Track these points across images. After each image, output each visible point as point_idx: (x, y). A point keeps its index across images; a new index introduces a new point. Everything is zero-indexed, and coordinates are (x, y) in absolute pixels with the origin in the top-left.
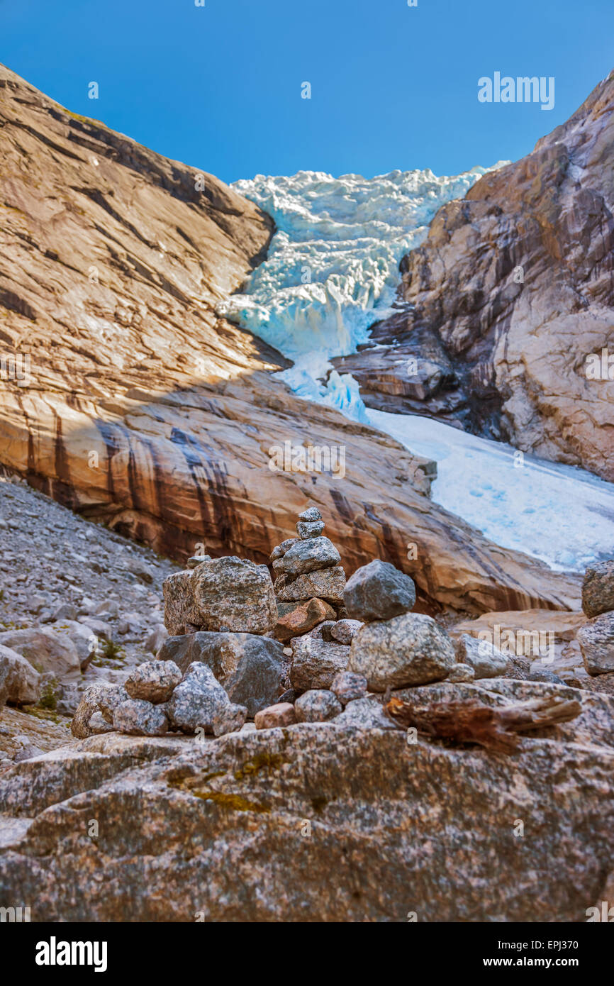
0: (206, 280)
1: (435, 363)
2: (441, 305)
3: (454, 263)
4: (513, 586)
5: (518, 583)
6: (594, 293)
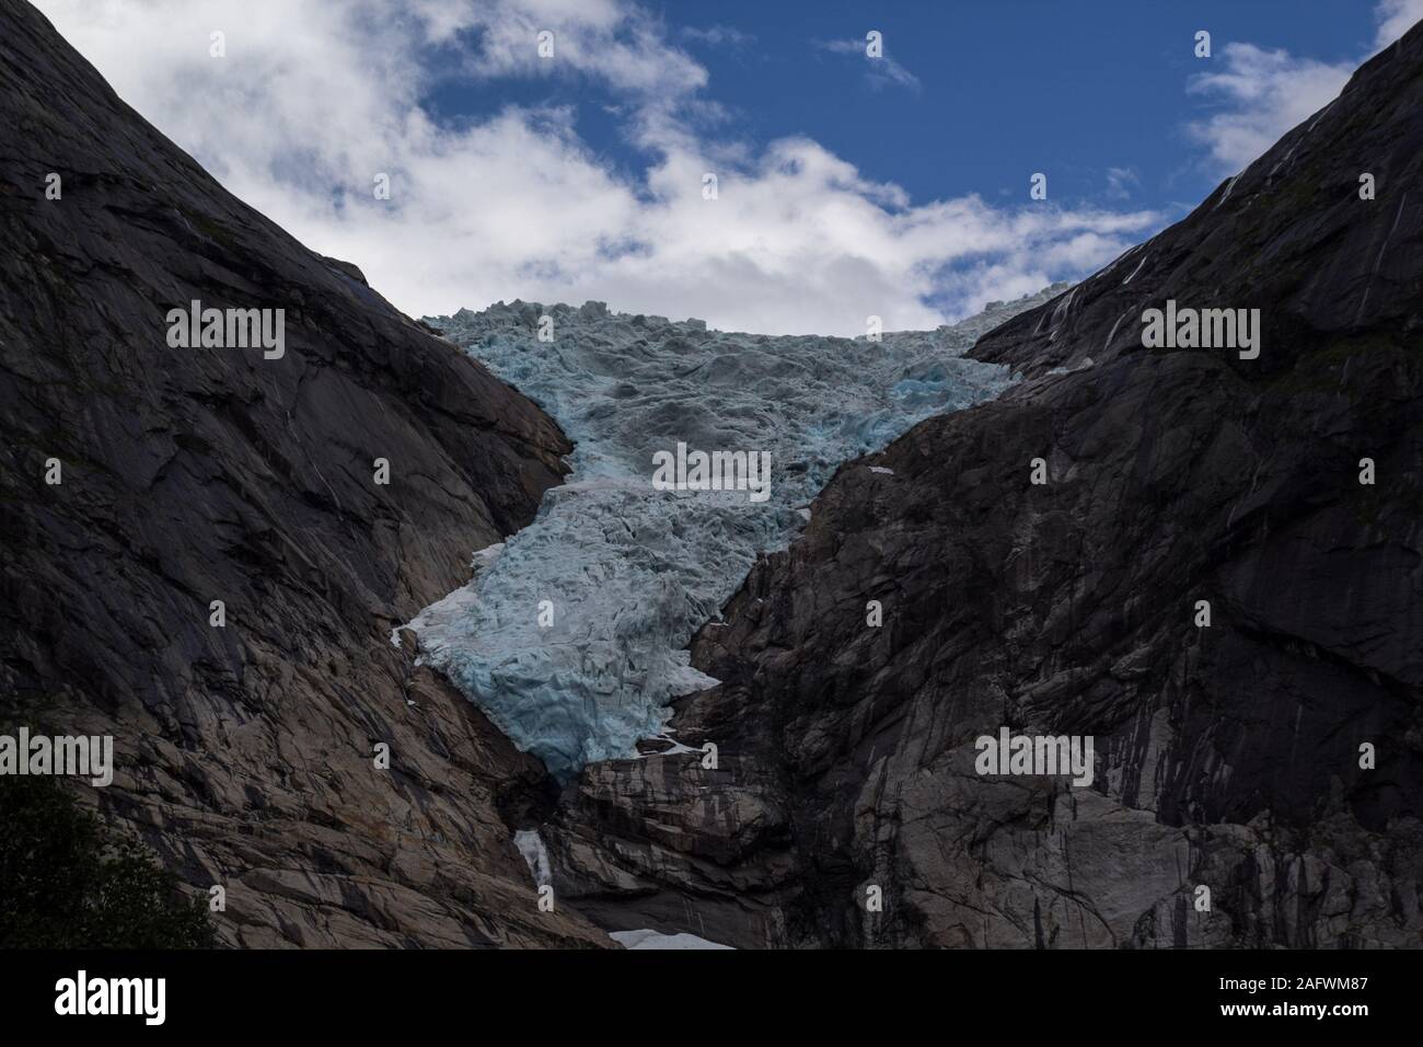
0: (406, 568)
2: (795, 681)
3: (832, 605)
6: (1038, 703)
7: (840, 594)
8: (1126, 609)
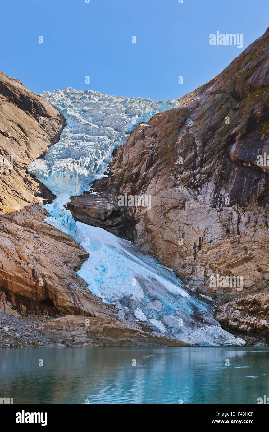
0: (27, 151)
1: (113, 204)
2: (123, 176)
3: (132, 157)
4: (81, 307)
5: (83, 306)
6: (182, 180)
7: (134, 155)
8: (205, 156)
